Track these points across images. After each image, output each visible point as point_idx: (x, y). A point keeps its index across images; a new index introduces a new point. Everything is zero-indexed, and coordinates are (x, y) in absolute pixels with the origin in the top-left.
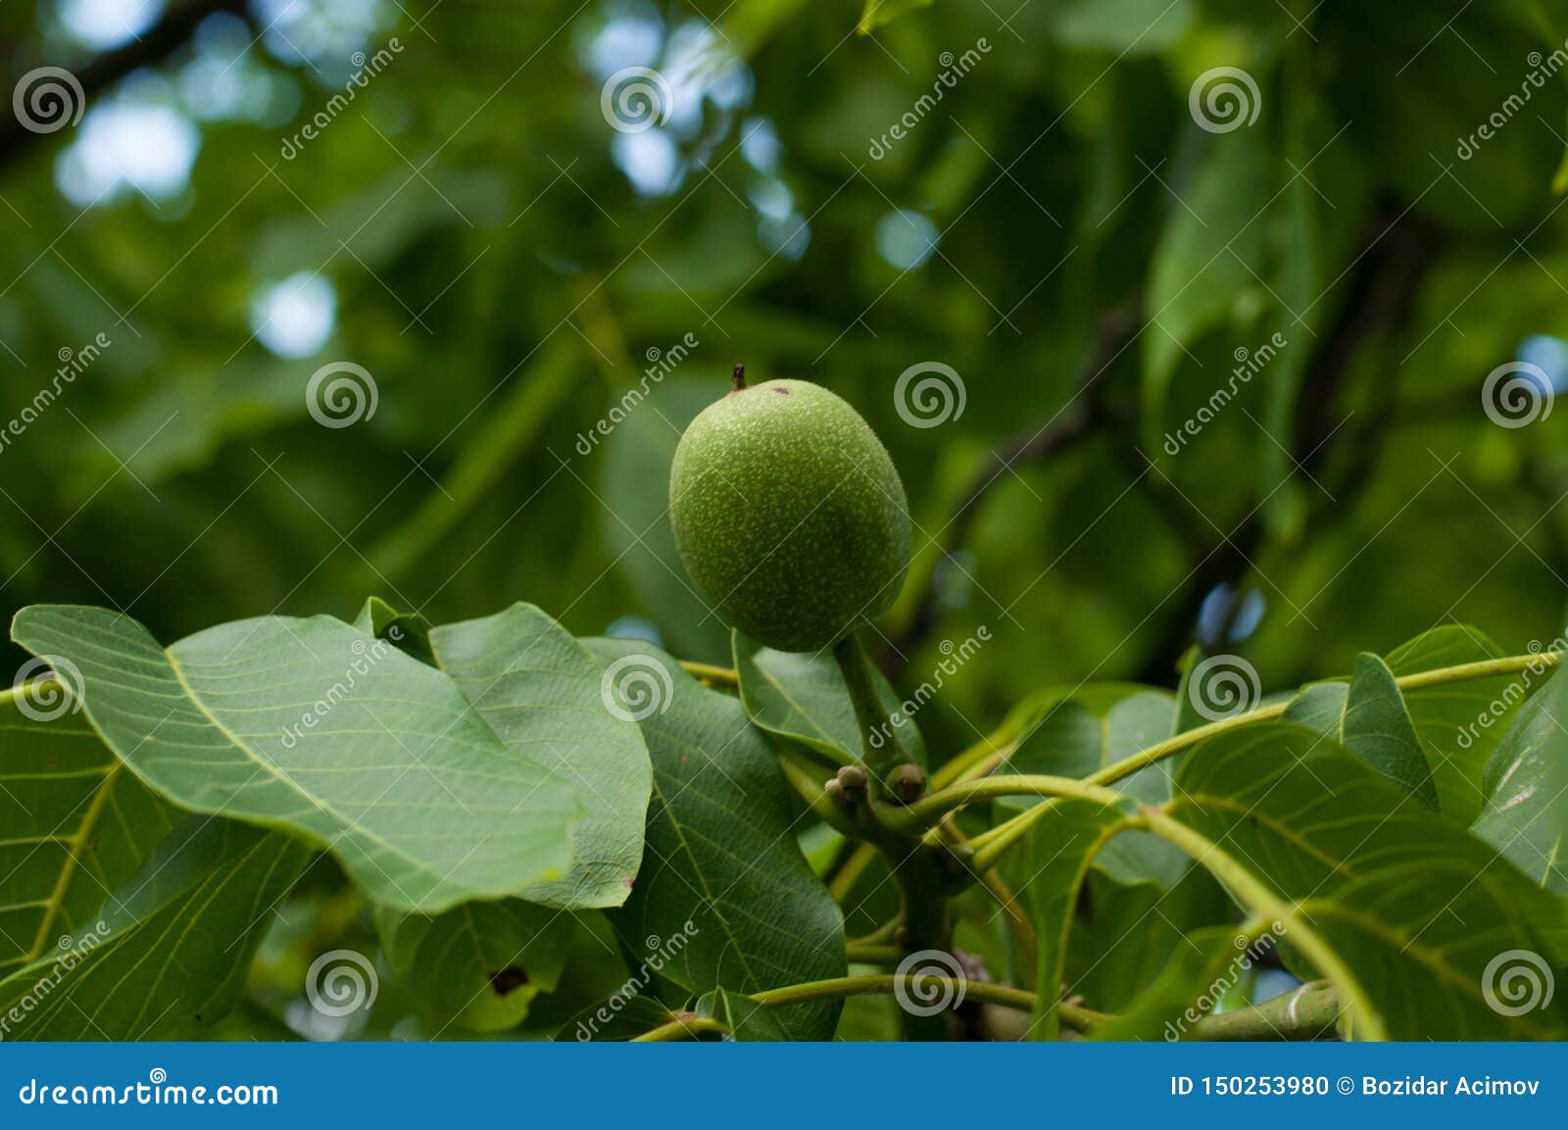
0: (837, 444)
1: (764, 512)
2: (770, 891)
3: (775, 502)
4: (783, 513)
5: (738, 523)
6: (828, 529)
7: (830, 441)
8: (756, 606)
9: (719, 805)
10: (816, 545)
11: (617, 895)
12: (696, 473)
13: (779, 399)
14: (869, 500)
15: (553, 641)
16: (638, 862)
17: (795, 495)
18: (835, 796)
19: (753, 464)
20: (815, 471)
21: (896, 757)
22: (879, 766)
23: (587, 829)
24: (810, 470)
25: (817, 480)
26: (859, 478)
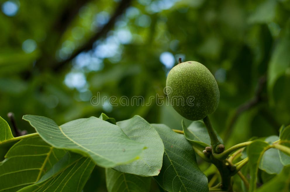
0: (202, 73)
1: (186, 88)
2: (191, 174)
3: (189, 86)
4: (191, 88)
5: (181, 91)
6: (201, 91)
7: (201, 73)
8: (185, 109)
9: (180, 156)
10: (198, 95)
11: (157, 173)
12: (171, 81)
13: (189, 64)
14: (210, 85)
15: (142, 123)
16: (161, 166)
17: (193, 84)
18: (205, 154)
19: (184, 78)
20: (197, 79)
21: (218, 143)
22: (214, 145)
23: (150, 160)
24: (196, 79)
25: (198, 81)
26: (207, 80)
